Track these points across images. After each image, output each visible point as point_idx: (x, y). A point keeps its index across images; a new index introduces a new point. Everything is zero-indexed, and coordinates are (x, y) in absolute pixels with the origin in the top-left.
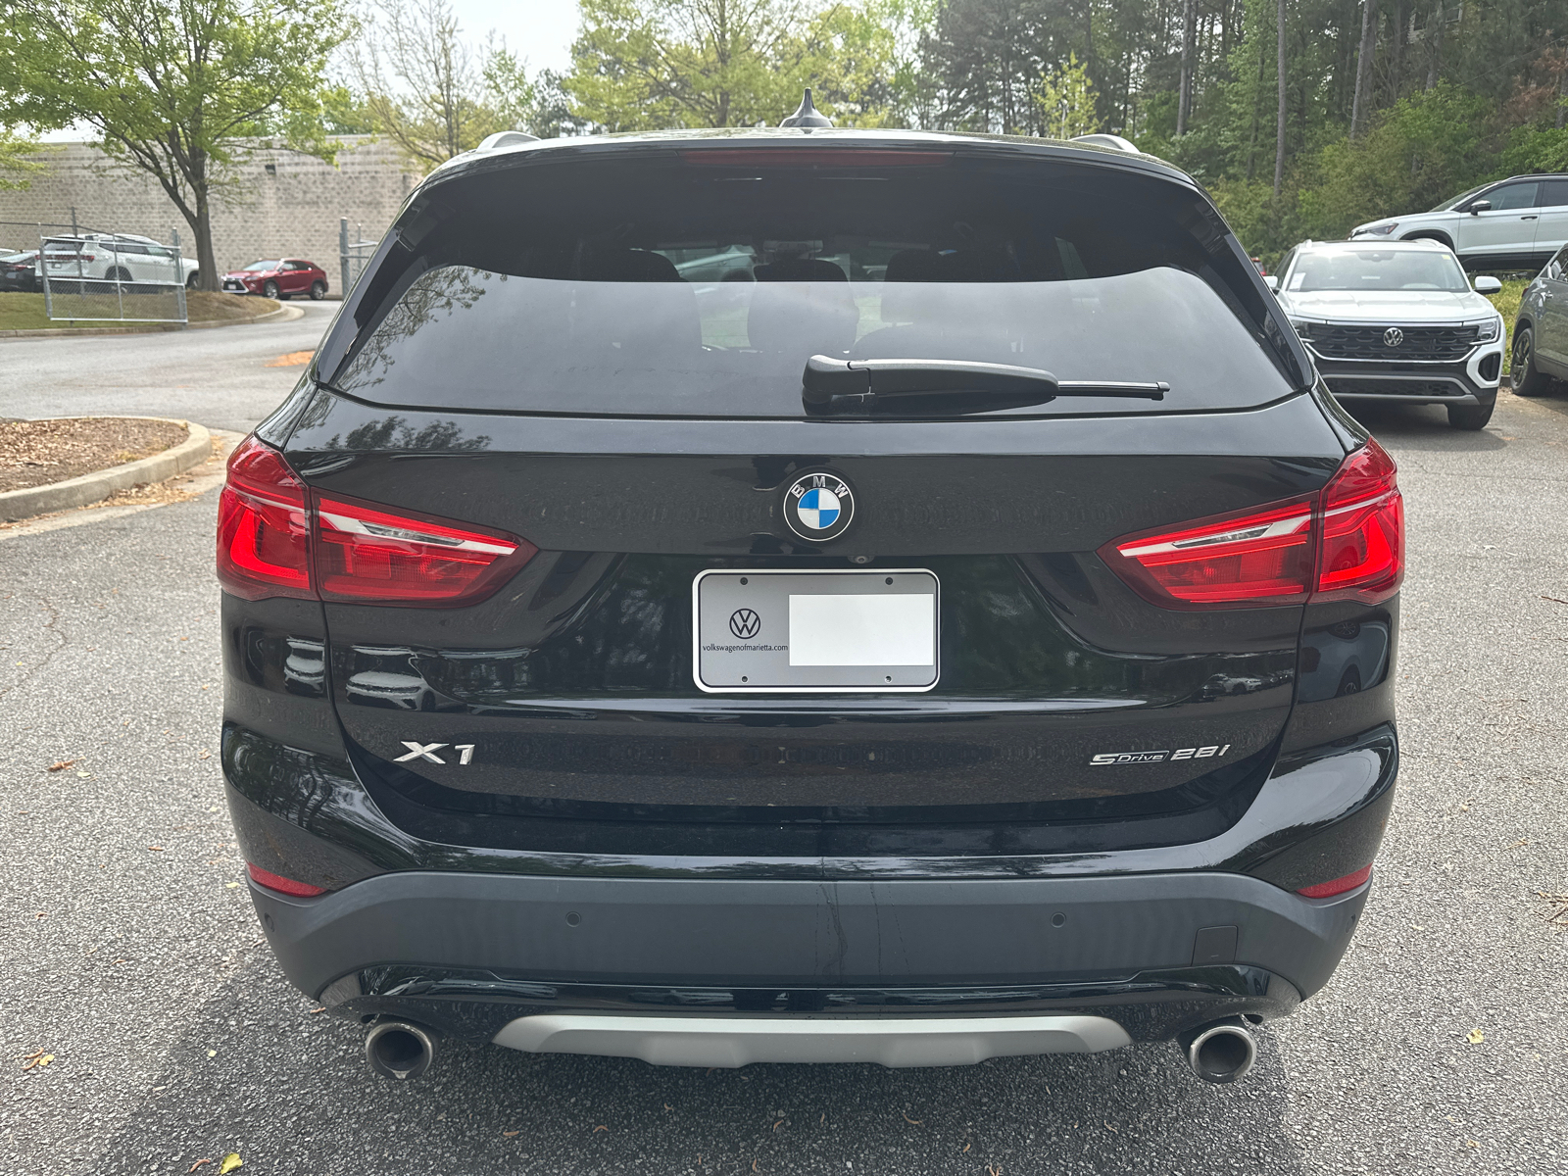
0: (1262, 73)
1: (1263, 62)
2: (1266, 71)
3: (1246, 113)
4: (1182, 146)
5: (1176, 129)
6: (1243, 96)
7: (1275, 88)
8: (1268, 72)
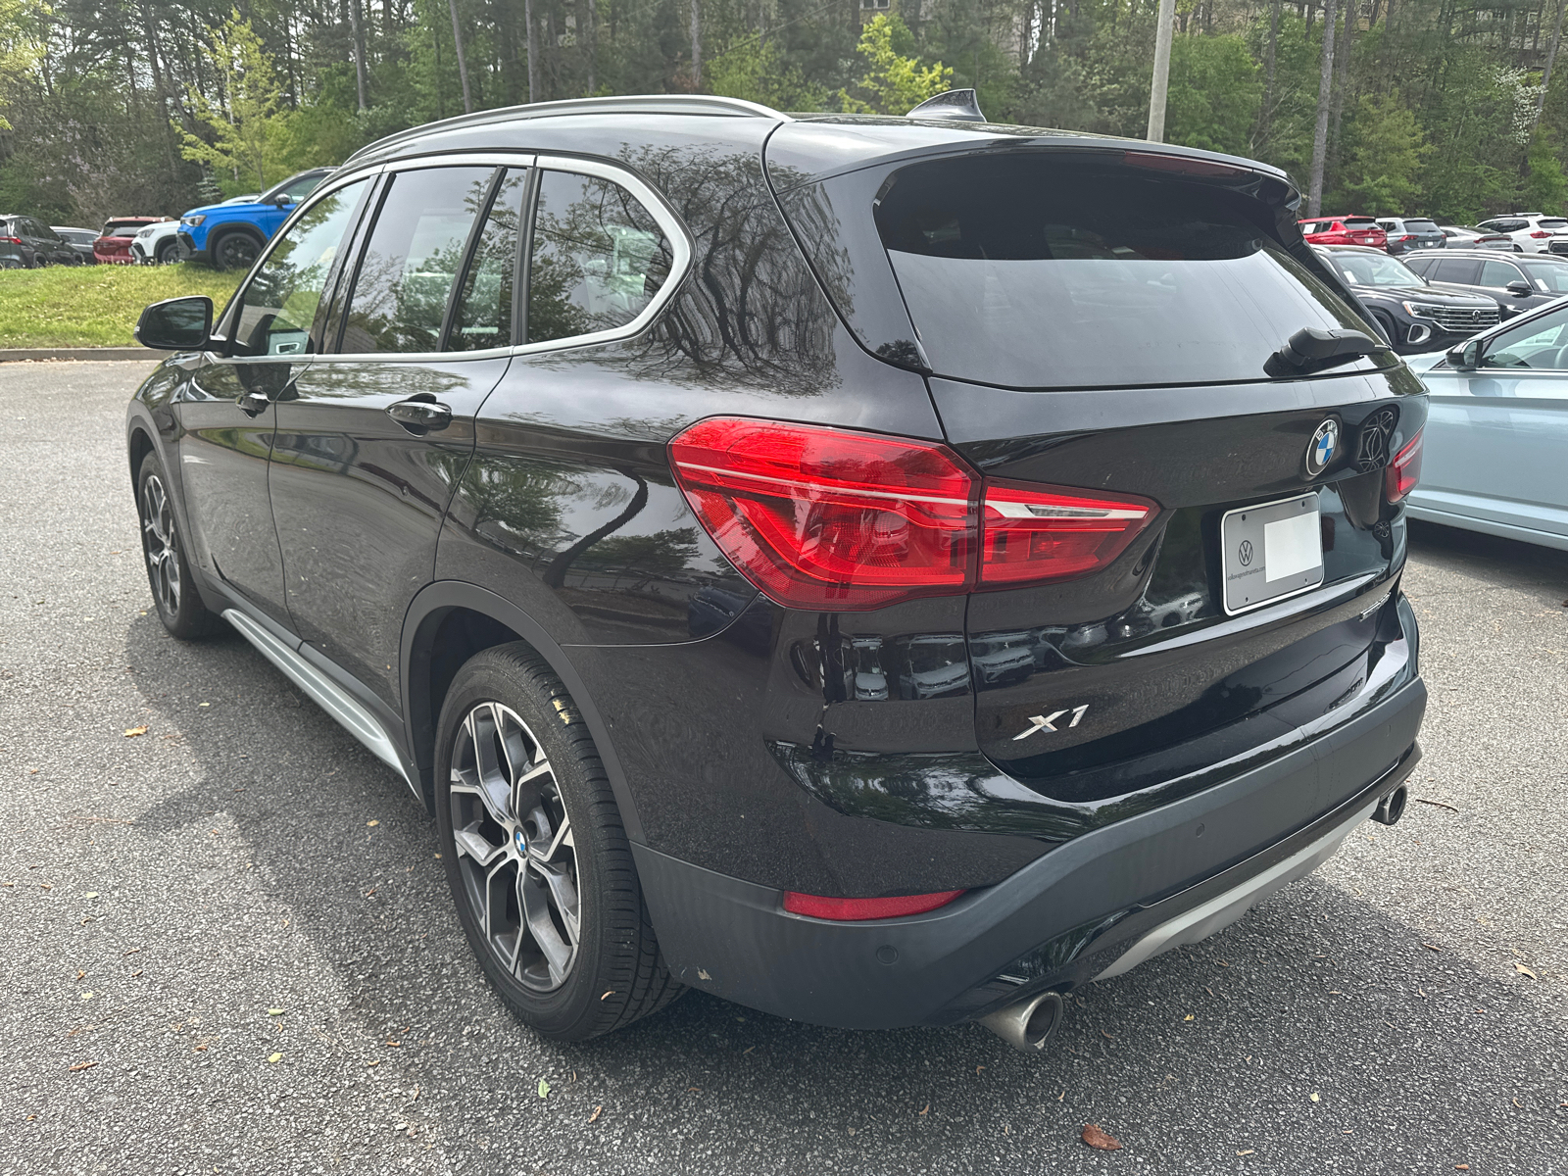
0: (439, 57)
1: (438, 46)
2: (442, 56)
3: (430, 94)
4: (369, 120)
5: (358, 103)
6: (424, 76)
7: (457, 73)
8: (444, 57)
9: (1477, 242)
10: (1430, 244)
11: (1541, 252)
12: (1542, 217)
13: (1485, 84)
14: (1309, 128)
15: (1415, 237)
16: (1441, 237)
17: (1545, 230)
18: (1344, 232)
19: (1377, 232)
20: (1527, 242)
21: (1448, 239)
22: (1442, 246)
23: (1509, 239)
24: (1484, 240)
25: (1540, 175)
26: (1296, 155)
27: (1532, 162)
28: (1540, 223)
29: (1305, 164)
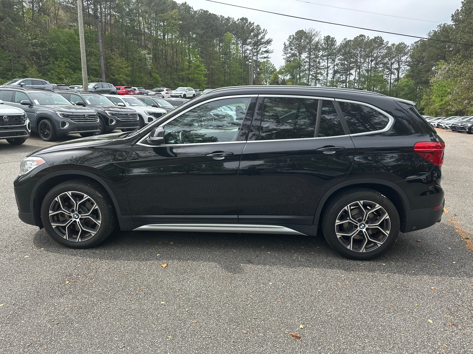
9: (155, 94)
10: (145, 94)
11: (168, 97)
12: (166, 89)
13: (139, 53)
14: (98, 60)
15: (141, 93)
16: (147, 93)
17: (168, 92)
18: (124, 91)
19: (133, 91)
20: (165, 95)
21: (149, 93)
22: (148, 95)
23: (161, 94)
24: (156, 94)
25: (155, 77)
26: (96, 67)
27: (152, 74)
28: (166, 90)
29: (99, 70)
